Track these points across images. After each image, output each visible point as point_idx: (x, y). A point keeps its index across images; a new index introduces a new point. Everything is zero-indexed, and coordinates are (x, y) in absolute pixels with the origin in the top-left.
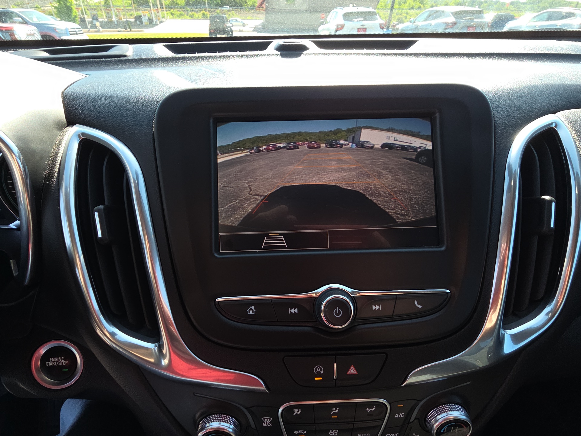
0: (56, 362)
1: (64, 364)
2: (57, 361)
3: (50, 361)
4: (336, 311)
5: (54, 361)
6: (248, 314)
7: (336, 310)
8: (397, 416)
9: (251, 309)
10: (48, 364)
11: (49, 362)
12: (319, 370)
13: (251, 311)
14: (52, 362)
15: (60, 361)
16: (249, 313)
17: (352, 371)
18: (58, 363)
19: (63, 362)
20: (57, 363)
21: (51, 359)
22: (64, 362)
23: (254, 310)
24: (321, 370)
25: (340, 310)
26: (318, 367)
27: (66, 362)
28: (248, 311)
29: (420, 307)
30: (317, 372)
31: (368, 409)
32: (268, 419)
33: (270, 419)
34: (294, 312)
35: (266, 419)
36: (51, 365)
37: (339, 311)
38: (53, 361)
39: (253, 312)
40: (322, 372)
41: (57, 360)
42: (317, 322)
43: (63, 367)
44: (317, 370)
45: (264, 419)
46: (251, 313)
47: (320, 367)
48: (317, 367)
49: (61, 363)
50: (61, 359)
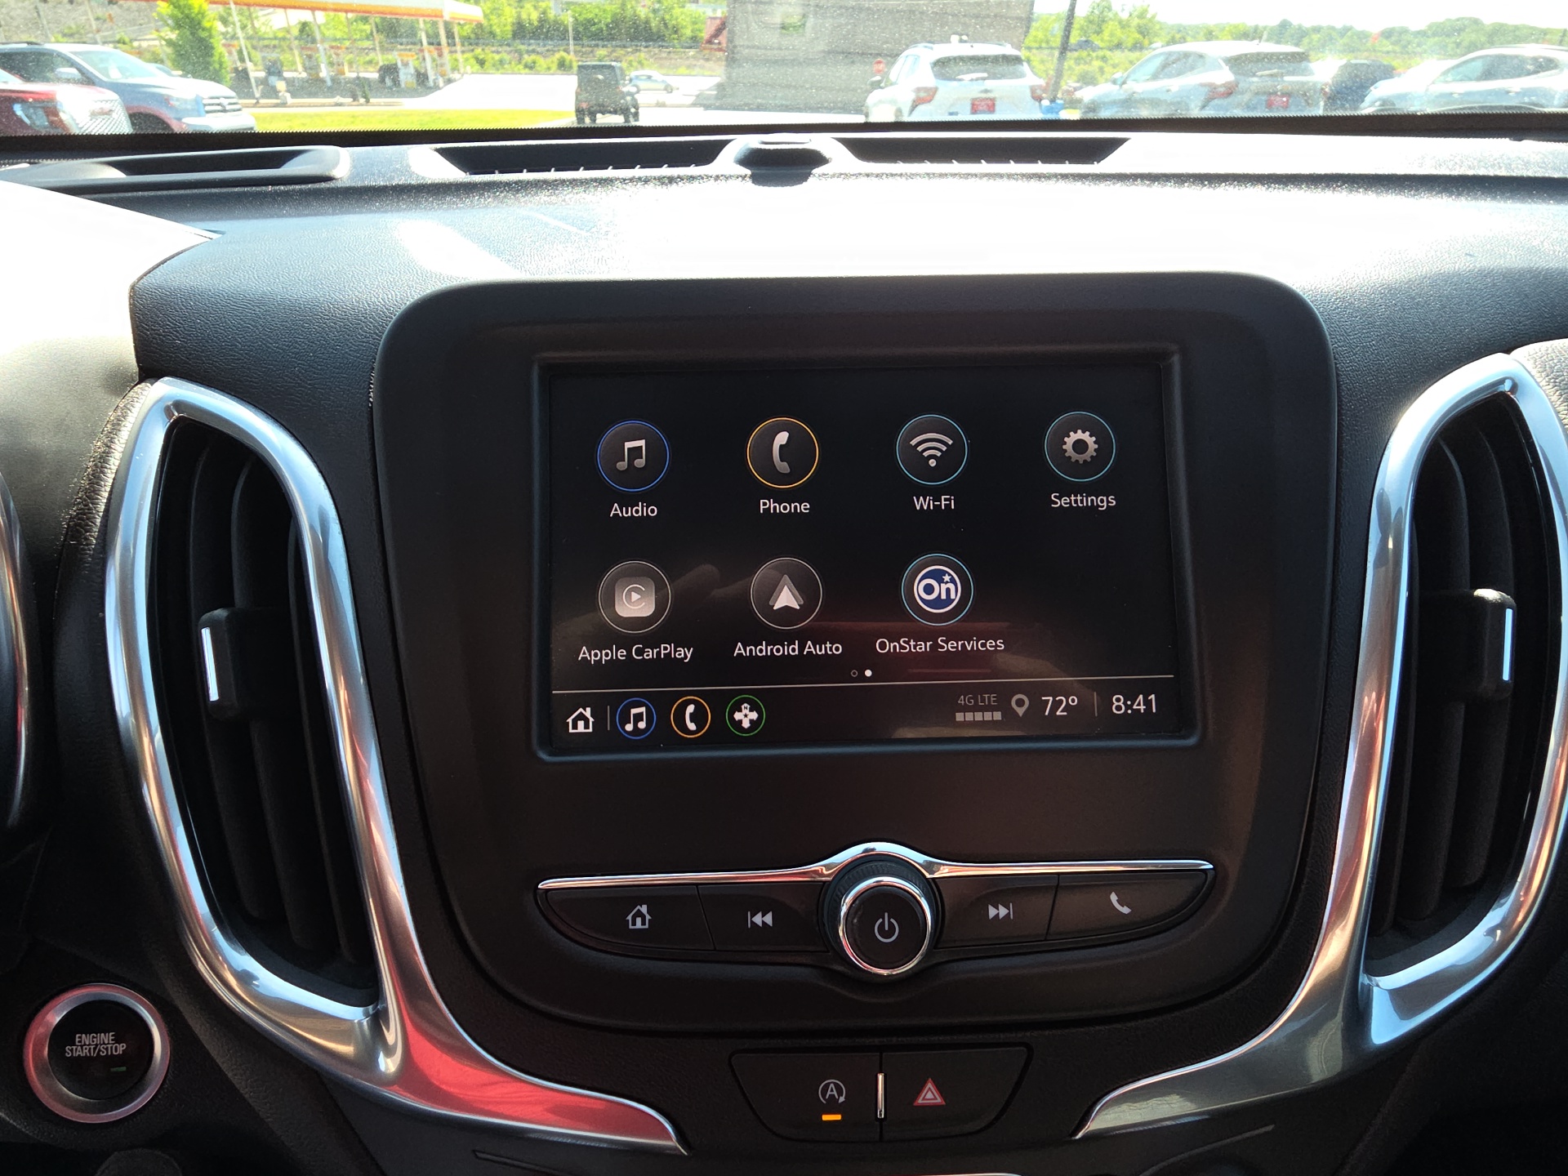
0: (92, 1047)
1: (116, 1051)
2: (97, 1045)
3: (77, 1044)
4: (882, 925)
5: (87, 1043)
6: (631, 927)
7: (881, 920)
9: (639, 914)
10: (72, 1050)
11: (74, 1047)
12: (835, 1093)
13: (639, 920)
14: (82, 1046)
15: (104, 1044)
16: (634, 923)
17: (930, 1095)
18: (100, 1050)
19: (112, 1047)
20: (95, 1049)
21: (79, 1037)
22: (116, 1047)
23: (648, 917)
24: (840, 1094)
25: (892, 920)
26: (832, 1085)
27: (121, 1048)
28: (629, 918)
29: (1125, 910)
30: (827, 1097)
34: (763, 922)
36: (79, 1055)
37: (890, 924)
38: (85, 1045)
39: (643, 923)
40: (842, 1099)
41: (95, 1040)
42: (828, 952)
43: (111, 1060)
44: (829, 1093)
46: (639, 925)
47: (834, 1083)
48: (829, 1083)
49: (107, 1049)
50: (107, 1038)
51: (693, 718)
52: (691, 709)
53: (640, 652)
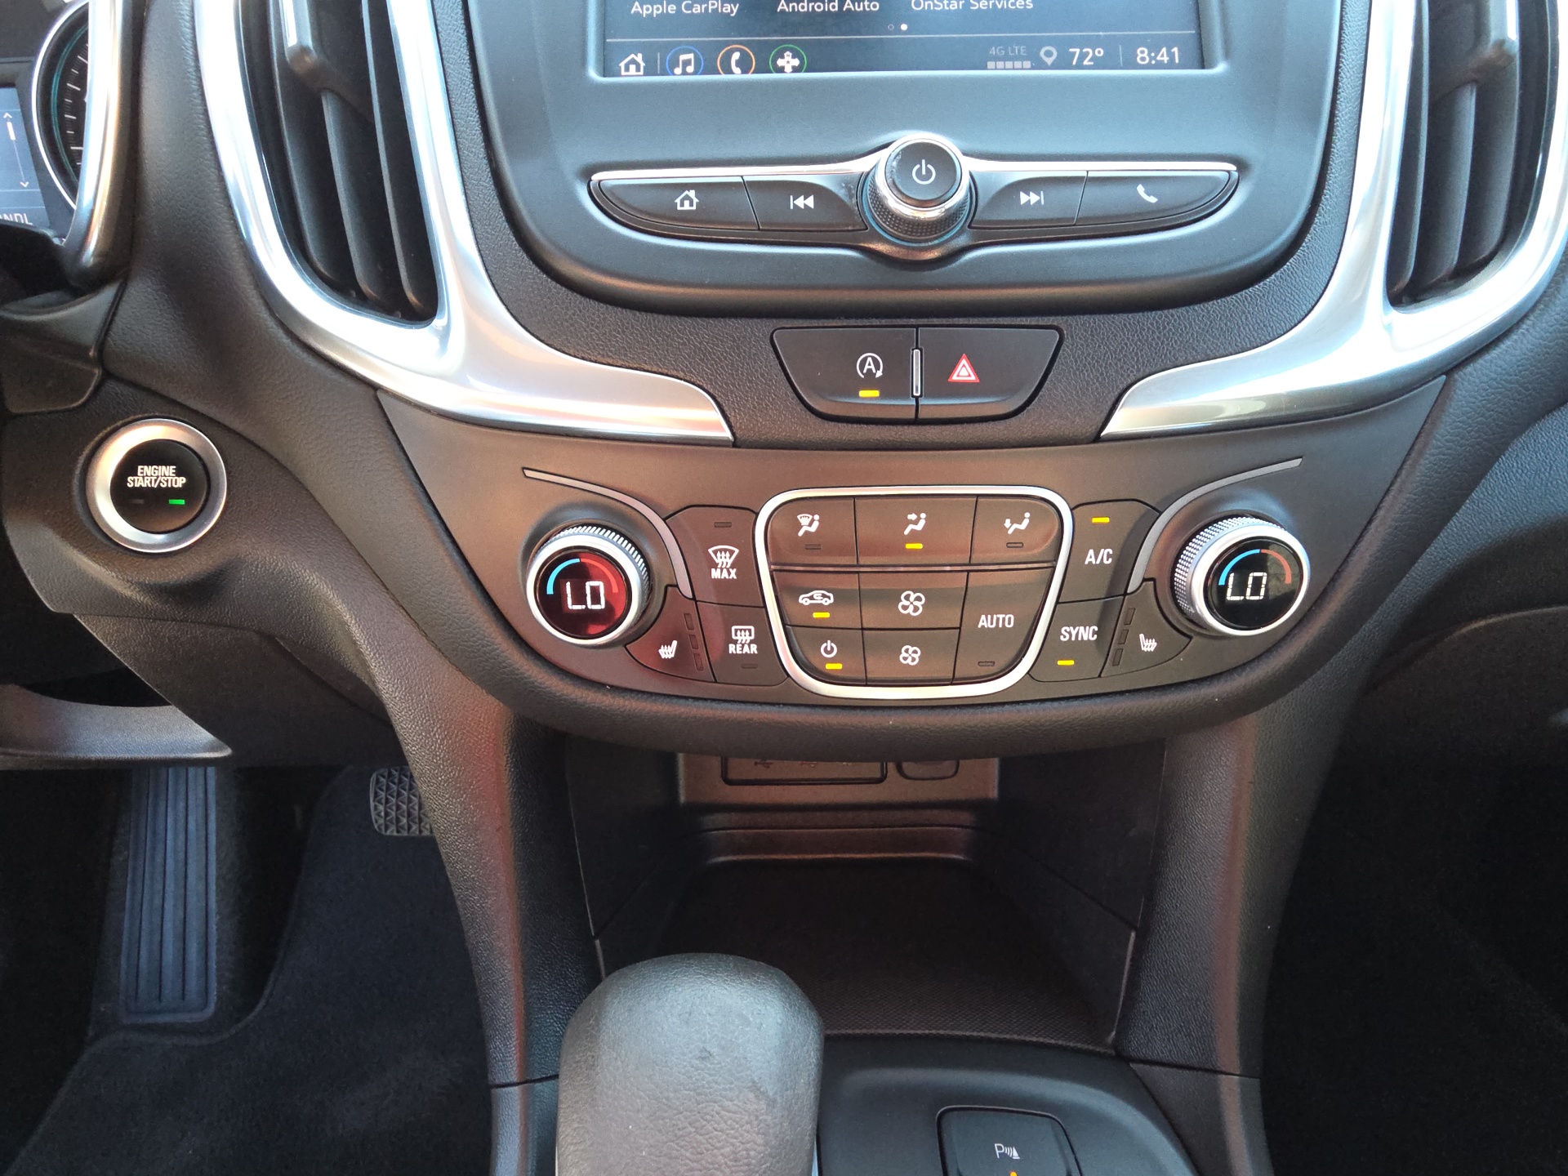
0: (153, 478)
1: (176, 484)
2: (158, 477)
3: (139, 474)
4: (920, 170)
5: (149, 474)
6: (679, 208)
7: (918, 166)
8: (1090, 558)
9: (687, 198)
10: (134, 481)
11: (136, 478)
12: (872, 367)
13: (687, 203)
14: (143, 477)
15: (165, 476)
16: (682, 205)
17: (964, 372)
18: (160, 482)
19: (172, 480)
20: (156, 480)
21: (142, 469)
22: (176, 480)
23: (695, 200)
24: (877, 368)
25: (929, 166)
26: (870, 359)
27: (182, 481)
28: (678, 201)
29: (1153, 200)
30: (865, 371)
31: (1008, 523)
32: (725, 550)
33: (732, 553)
34: (805, 205)
35: (721, 550)
36: (141, 486)
37: (928, 171)
38: (147, 476)
39: (691, 205)
40: (879, 374)
41: (156, 471)
42: (867, 229)
43: (173, 492)
44: (867, 367)
45: (715, 552)
46: (687, 207)
47: (873, 357)
48: (866, 358)
49: (167, 481)
50: (168, 471)
51: (738, 64)
52: (736, 56)
53: (689, 7)
